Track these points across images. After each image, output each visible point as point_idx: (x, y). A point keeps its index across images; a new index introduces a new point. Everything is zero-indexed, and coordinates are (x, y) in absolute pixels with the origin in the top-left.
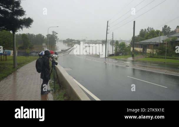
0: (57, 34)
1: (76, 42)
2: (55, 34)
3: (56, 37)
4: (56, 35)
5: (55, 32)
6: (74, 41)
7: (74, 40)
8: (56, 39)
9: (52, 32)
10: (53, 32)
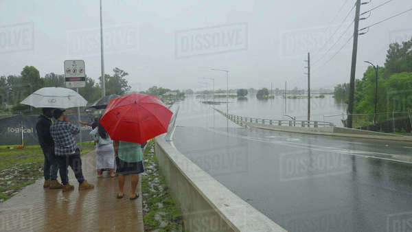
0: (125, 74)
1: (173, 94)
2: (120, 76)
3: (125, 83)
4: (123, 78)
5: (122, 71)
6: (167, 94)
7: (168, 90)
8: (123, 89)
9: (114, 70)
10: (117, 70)
